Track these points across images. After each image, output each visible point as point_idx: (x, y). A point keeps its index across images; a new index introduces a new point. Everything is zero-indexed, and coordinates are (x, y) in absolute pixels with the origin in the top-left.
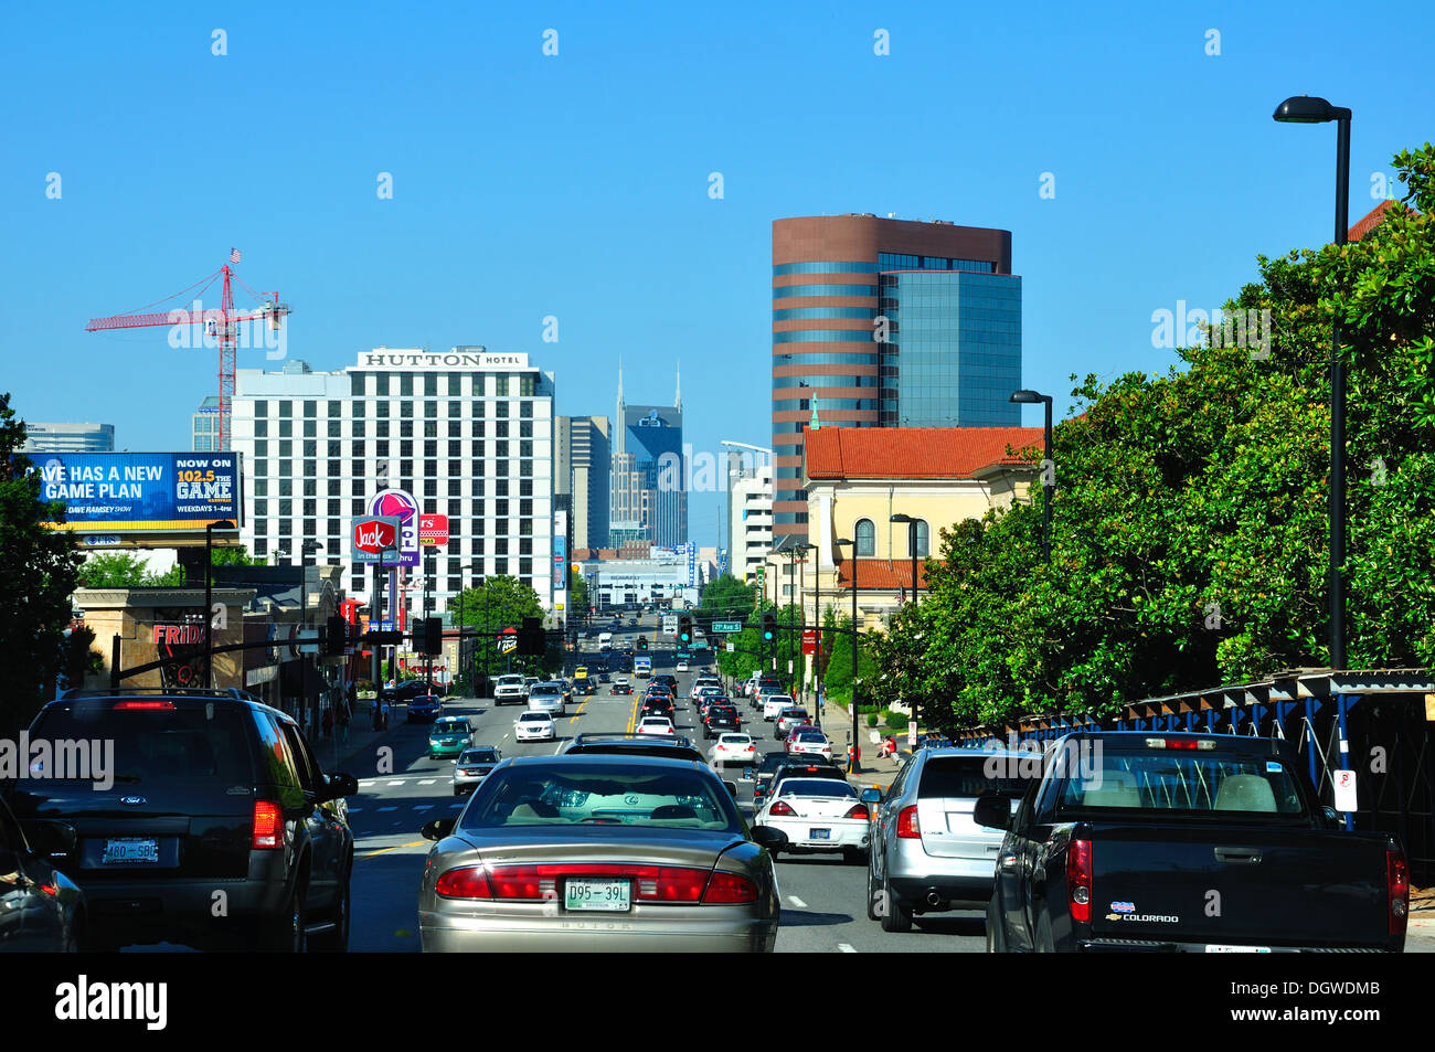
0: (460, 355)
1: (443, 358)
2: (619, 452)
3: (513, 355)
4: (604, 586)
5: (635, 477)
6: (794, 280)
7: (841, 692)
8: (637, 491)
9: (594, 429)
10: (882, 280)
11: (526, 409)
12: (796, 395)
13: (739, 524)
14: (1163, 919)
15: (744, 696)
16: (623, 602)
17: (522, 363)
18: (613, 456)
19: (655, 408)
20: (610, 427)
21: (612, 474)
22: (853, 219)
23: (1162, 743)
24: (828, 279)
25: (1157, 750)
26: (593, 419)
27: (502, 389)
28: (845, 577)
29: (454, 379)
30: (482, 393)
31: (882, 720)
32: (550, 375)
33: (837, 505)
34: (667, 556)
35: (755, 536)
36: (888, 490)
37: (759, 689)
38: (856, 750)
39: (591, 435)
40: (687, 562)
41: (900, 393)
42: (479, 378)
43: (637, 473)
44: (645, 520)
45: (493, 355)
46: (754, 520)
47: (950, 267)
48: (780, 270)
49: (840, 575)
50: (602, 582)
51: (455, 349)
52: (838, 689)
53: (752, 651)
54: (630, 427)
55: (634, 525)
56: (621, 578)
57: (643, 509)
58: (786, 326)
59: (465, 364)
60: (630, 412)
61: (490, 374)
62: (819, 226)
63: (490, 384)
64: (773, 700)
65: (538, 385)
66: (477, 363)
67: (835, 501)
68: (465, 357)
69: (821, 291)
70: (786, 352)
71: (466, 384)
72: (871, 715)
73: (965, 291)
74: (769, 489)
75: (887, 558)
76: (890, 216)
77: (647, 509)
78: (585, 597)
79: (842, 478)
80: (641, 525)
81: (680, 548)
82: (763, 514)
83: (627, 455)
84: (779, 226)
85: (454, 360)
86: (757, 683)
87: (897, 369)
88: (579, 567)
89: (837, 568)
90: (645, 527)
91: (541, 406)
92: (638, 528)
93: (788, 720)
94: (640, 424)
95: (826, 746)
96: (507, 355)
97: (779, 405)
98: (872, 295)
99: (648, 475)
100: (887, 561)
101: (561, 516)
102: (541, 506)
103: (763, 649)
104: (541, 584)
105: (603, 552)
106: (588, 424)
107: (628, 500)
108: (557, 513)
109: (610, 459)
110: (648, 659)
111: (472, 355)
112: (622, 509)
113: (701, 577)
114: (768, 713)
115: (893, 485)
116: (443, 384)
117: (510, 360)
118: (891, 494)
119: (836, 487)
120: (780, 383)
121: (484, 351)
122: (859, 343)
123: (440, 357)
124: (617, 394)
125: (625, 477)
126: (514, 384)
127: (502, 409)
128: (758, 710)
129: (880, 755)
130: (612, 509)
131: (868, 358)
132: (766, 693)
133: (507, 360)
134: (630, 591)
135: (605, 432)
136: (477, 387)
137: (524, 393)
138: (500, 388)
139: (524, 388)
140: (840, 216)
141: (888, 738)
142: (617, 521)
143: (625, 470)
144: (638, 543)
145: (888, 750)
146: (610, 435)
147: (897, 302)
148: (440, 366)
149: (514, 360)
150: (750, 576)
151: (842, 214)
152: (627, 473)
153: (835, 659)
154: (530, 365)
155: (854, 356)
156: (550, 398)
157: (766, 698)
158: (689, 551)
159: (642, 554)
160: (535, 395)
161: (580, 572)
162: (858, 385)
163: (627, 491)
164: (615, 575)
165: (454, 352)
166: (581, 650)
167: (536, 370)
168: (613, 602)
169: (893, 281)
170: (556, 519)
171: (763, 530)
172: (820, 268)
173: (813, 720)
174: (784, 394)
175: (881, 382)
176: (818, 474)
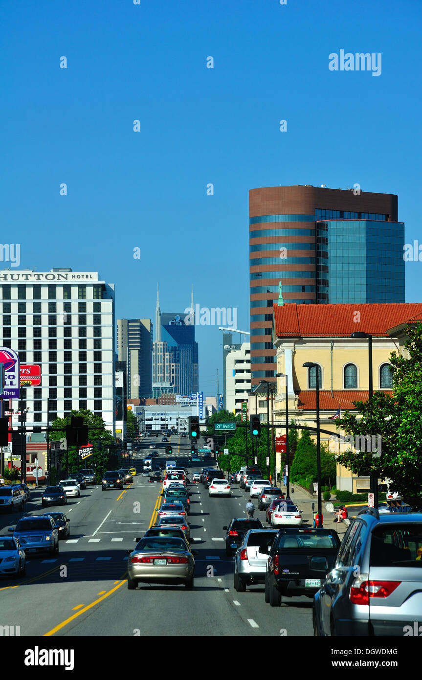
0: (55, 274)
1: (44, 276)
2: (157, 340)
3: (89, 274)
4: (148, 420)
5: (167, 355)
6: (263, 226)
7: (302, 478)
8: (168, 364)
9: (142, 327)
10: (318, 226)
11: (97, 307)
12: (265, 298)
13: (230, 379)
14: (296, 573)
15: (236, 482)
16: (160, 429)
17: (94, 278)
18: (154, 343)
19: (178, 314)
20: (152, 325)
21: (153, 354)
22: (300, 187)
23: (303, 531)
24: (284, 226)
25: (301, 533)
26: (141, 321)
27: (82, 295)
28: (303, 402)
29: (52, 288)
30: (69, 297)
31: (333, 496)
32: (112, 286)
33: (296, 355)
34: (186, 401)
35: (240, 386)
36: (329, 344)
37: (246, 476)
38: (320, 516)
39: (140, 330)
40: (198, 404)
41: (329, 296)
42: (67, 288)
43: (168, 353)
44: (173, 382)
45: (76, 274)
46: (239, 376)
47: (360, 217)
48: (254, 220)
49: (299, 401)
50: (147, 417)
51: (52, 270)
52: (300, 475)
53: (240, 454)
54: (163, 326)
55: (167, 384)
56: (158, 414)
57: (172, 375)
58: (258, 255)
59: (59, 279)
60: (164, 317)
61: (75, 285)
62: (278, 193)
63: (75, 291)
64: (257, 483)
65: (104, 292)
66: (66, 279)
67: (295, 352)
68: (59, 275)
69: (280, 233)
70: (258, 271)
71: (60, 291)
72: (326, 493)
73: (369, 232)
74: (248, 357)
75: (329, 389)
76: (322, 186)
77: (174, 375)
78: (136, 426)
79: (300, 337)
80: (171, 384)
81: (194, 396)
82: (245, 372)
83: (162, 343)
84: (253, 193)
85: (52, 277)
86: (245, 473)
87: (328, 281)
88: (132, 408)
89: (297, 396)
90: (173, 386)
91: (106, 306)
92: (169, 386)
93: (268, 496)
94: (170, 324)
95: (297, 514)
96: (85, 274)
97: (254, 304)
98: (311, 235)
99: (175, 355)
100: (329, 391)
101: (120, 375)
102: (107, 367)
103: (247, 453)
104: (107, 416)
105: (148, 400)
106: (138, 324)
107: (162, 370)
108: (117, 373)
109: (152, 345)
110: (174, 463)
111: (63, 274)
112: (159, 375)
113: (207, 412)
114: (253, 492)
115: (333, 341)
116: (45, 292)
117: (87, 276)
118: (332, 347)
119: (295, 342)
120: (255, 290)
121: (71, 271)
122: (304, 265)
123: (43, 275)
124: (156, 306)
125: (161, 355)
126: (90, 291)
127: (82, 307)
128: (246, 491)
129: (336, 520)
130: (153, 375)
131: (310, 274)
132: (251, 479)
133: (85, 277)
134: (163, 422)
135: (149, 329)
136: (66, 294)
137: (95, 297)
138: (81, 294)
139: (95, 294)
140: (291, 187)
141: (341, 508)
142: (156, 382)
143: (161, 352)
144: (169, 395)
145: (342, 516)
146: (152, 330)
147: (327, 239)
148: (43, 281)
149: (89, 276)
150: (237, 410)
151: (292, 185)
152: (162, 354)
153: (298, 455)
154: (99, 280)
155: (301, 273)
156: (111, 300)
157: (251, 482)
158: (199, 397)
159: (171, 401)
160: (102, 298)
161: (132, 410)
162: (303, 291)
163: (162, 364)
164: (154, 412)
165: (52, 272)
166: (133, 458)
167: (103, 282)
168: (153, 429)
169: (324, 226)
170: (116, 377)
171: (245, 382)
172: (279, 219)
173: (285, 496)
174: (257, 297)
175: (318, 289)
176: (283, 334)
